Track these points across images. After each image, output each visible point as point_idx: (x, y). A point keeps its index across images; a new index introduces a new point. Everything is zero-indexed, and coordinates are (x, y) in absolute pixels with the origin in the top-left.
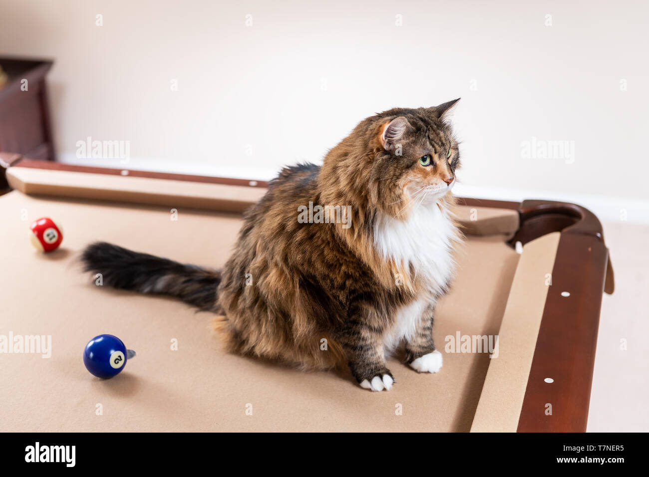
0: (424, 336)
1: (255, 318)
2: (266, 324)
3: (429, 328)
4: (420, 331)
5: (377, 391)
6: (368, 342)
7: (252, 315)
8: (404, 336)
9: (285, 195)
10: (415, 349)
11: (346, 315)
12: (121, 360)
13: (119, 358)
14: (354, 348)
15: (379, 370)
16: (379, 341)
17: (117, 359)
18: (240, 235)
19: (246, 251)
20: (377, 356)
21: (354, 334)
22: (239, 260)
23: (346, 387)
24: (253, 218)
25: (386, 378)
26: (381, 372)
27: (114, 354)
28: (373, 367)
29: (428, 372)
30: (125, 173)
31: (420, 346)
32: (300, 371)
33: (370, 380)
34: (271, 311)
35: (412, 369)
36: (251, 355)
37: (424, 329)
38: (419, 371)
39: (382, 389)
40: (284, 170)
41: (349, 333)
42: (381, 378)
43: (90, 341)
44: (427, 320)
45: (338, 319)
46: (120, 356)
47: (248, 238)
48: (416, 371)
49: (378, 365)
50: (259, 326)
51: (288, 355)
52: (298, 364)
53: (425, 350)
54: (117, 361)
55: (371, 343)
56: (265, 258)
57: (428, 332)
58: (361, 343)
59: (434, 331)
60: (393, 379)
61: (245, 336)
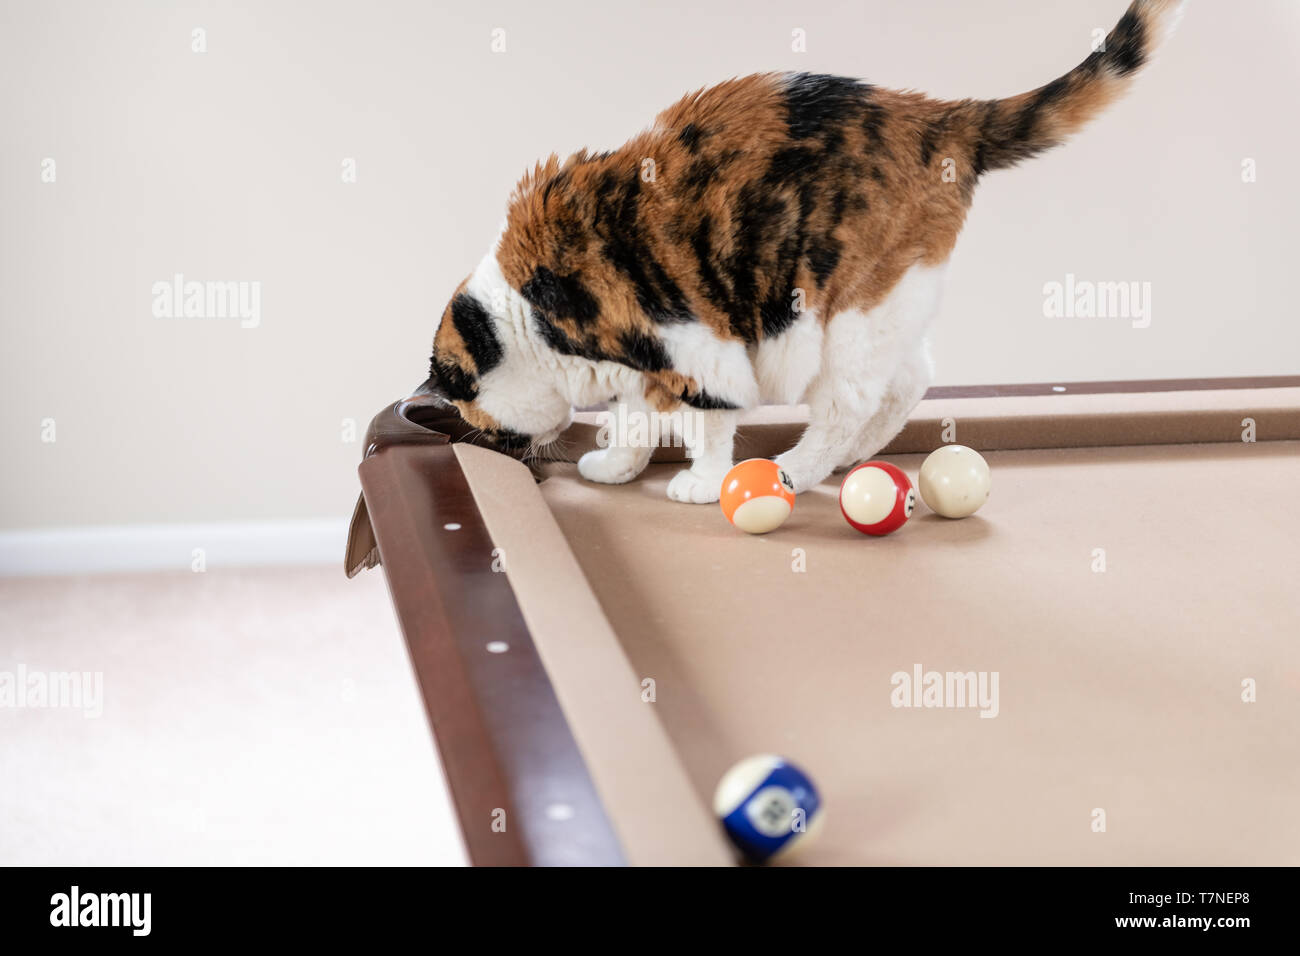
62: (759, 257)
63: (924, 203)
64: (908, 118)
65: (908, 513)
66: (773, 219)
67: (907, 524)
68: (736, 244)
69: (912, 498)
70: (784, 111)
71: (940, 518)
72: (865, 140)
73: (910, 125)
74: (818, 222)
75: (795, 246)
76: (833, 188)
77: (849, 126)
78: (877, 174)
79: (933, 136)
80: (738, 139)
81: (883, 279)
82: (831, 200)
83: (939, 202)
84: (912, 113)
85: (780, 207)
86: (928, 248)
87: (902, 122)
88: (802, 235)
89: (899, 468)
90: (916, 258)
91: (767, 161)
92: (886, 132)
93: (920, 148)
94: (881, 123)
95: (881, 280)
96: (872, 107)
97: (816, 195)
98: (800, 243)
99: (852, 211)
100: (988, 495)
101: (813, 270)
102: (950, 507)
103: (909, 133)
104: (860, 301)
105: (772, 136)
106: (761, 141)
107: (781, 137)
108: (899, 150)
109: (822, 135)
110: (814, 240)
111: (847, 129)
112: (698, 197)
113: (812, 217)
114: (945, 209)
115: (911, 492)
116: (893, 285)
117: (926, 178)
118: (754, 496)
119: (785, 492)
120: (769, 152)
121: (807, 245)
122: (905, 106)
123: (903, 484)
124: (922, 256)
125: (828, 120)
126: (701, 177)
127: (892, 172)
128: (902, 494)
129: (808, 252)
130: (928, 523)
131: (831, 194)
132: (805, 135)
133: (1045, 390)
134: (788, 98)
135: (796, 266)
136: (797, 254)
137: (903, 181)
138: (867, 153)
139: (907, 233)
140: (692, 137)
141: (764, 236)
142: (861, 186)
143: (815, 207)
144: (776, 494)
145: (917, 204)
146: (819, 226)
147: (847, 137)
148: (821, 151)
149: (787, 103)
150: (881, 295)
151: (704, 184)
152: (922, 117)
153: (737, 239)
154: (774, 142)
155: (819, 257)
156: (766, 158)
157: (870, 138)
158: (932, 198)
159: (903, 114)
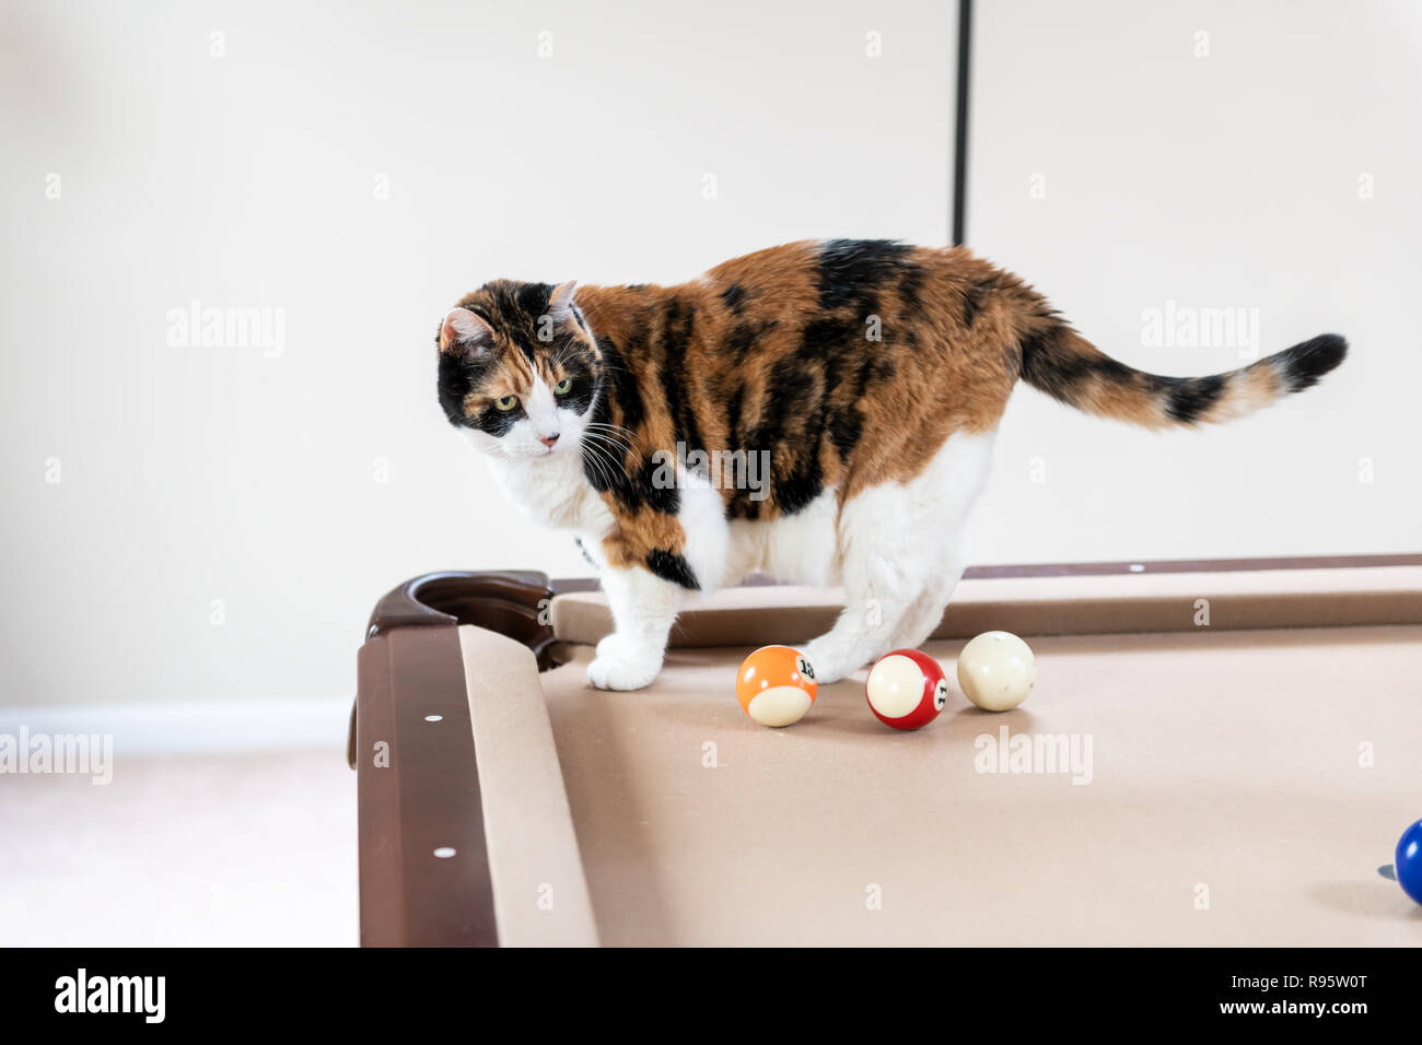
62: (785, 430)
63: (964, 368)
64: (949, 277)
65: (938, 706)
66: (802, 394)
67: (939, 718)
68: (763, 416)
69: (943, 689)
70: (816, 276)
71: (981, 710)
72: (901, 304)
73: (952, 285)
74: (841, 396)
75: (818, 422)
76: (861, 360)
77: (884, 288)
78: (912, 340)
79: (977, 295)
80: (774, 307)
81: (922, 448)
82: (857, 371)
83: (983, 367)
84: (953, 271)
85: (808, 381)
86: (971, 414)
87: (943, 283)
88: (825, 409)
89: (928, 656)
90: (957, 426)
91: (800, 334)
92: (924, 295)
93: (962, 308)
94: (919, 285)
95: (921, 450)
96: (911, 267)
97: (842, 369)
98: (823, 419)
99: (877, 381)
100: (1031, 686)
101: (835, 443)
102: (990, 699)
103: (952, 294)
104: (898, 474)
105: (804, 305)
106: (793, 312)
107: (812, 306)
108: (937, 313)
109: (854, 303)
110: (837, 415)
111: (883, 292)
112: (737, 363)
113: (836, 391)
114: (988, 374)
115: (941, 683)
116: (933, 454)
117: (967, 341)
118: (772, 685)
119: (806, 683)
120: (800, 324)
121: (829, 419)
122: (946, 265)
123: (934, 673)
124: (965, 423)
125: (862, 284)
126: (742, 342)
127: (928, 336)
128: (933, 685)
129: (832, 425)
130: (964, 717)
131: (860, 364)
132: (837, 304)
133: (1121, 569)
134: (822, 262)
135: (819, 441)
136: (820, 430)
137: (939, 346)
138: (902, 319)
139: (944, 401)
140: (734, 297)
141: (793, 410)
142: (891, 352)
143: (840, 382)
144: (796, 684)
145: (957, 369)
146: (843, 400)
147: (882, 302)
148: (853, 321)
149: (820, 267)
150: (921, 466)
151: (745, 350)
152: (966, 276)
153: (765, 411)
154: (806, 312)
155: (843, 432)
156: (798, 330)
157: (907, 302)
158: (975, 363)
159: (945, 273)
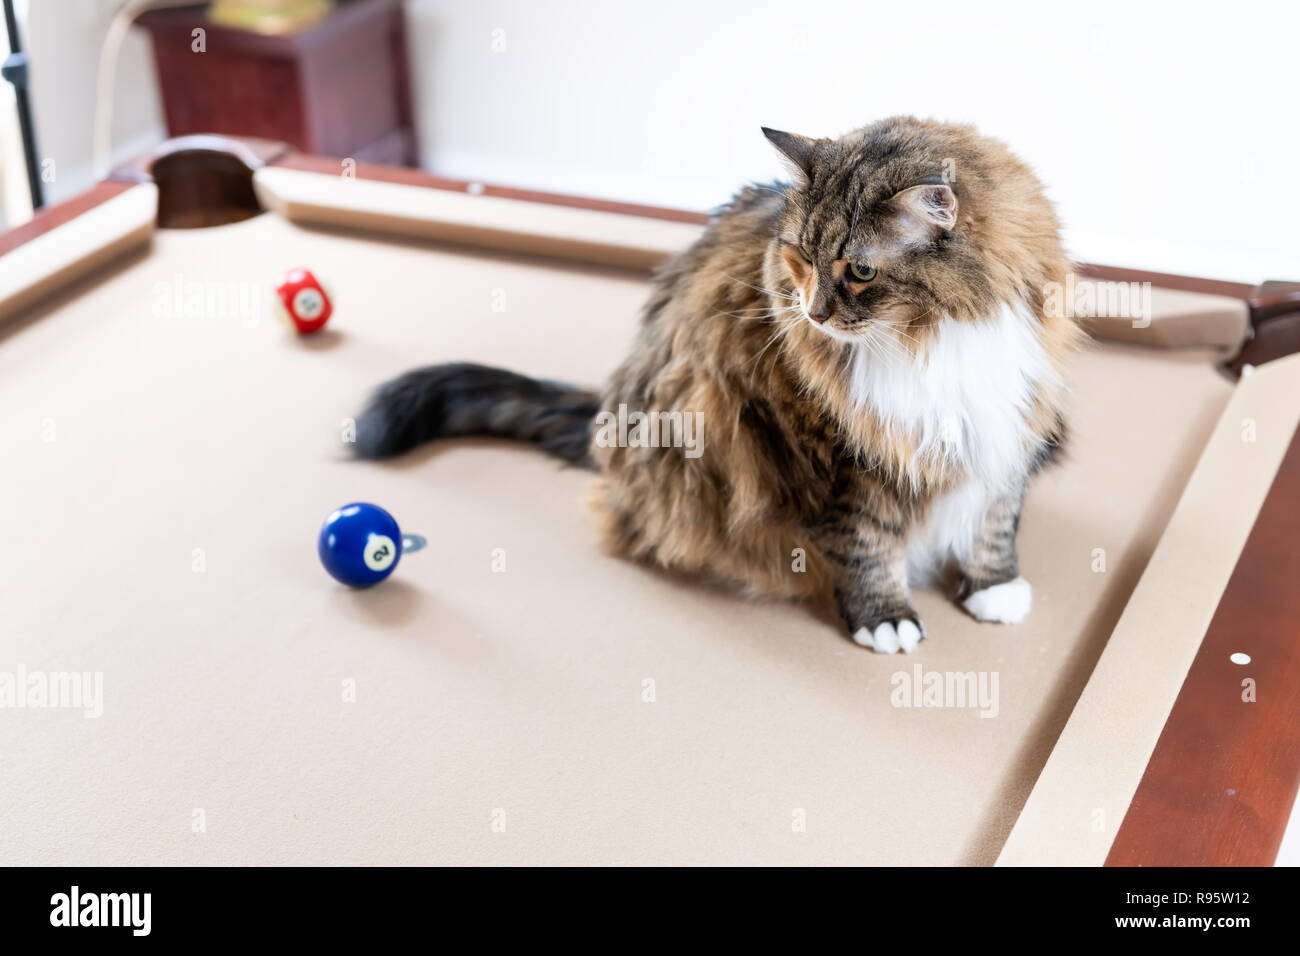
0: (995, 548)
1: (658, 486)
2: (681, 501)
3: (1006, 535)
4: (987, 538)
5: (885, 653)
6: (873, 551)
7: (653, 479)
8: (950, 547)
9: (738, 234)
10: (975, 572)
11: (827, 493)
12: (387, 553)
13: (383, 551)
14: (843, 560)
15: (893, 611)
16: (898, 552)
17: (379, 552)
18: (642, 315)
19: (652, 349)
20: (889, 581)
21: (844, 531)
22: (637, 368)
23: (825, 637)
24: (671, 282)
25: (906, 626)
26: (895, 614)
27: (375, 542)
28: (880, 602)
29: (997, 622)
30: (476, 188)
31: (986, 568)
32: (742, 598)
33: (872, 629)
34: (692, 472)
35: (965, 612)
36: (648, 562)
37: (997, 535)
38: (979, 617)
39: (896, 649)
40: (746, 190)
41: (834, 530)
42: (895, 625)
43: (333, 512)
44: (1004, 518)
45: (810, 499)
46: (385, 548)
47: (658, 322)
48: (974, 617)
49: (891, 600)
50: (667, 503)
51: (724, 565)
52: (742, 584)
53: (995, 576)
54: (380, 554)
55: (877, 555)
56: (688, 363)
57: (1004, 543)
58: (857, 552)
59: (1019, 541)
60: (920, 630)
61: (638, 523)
